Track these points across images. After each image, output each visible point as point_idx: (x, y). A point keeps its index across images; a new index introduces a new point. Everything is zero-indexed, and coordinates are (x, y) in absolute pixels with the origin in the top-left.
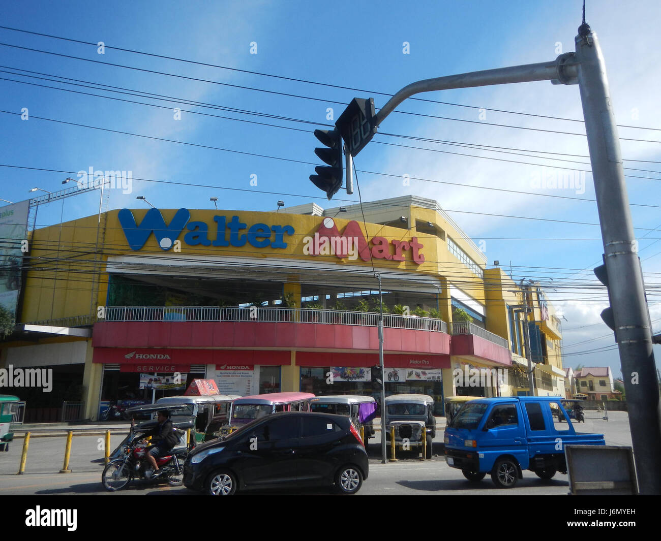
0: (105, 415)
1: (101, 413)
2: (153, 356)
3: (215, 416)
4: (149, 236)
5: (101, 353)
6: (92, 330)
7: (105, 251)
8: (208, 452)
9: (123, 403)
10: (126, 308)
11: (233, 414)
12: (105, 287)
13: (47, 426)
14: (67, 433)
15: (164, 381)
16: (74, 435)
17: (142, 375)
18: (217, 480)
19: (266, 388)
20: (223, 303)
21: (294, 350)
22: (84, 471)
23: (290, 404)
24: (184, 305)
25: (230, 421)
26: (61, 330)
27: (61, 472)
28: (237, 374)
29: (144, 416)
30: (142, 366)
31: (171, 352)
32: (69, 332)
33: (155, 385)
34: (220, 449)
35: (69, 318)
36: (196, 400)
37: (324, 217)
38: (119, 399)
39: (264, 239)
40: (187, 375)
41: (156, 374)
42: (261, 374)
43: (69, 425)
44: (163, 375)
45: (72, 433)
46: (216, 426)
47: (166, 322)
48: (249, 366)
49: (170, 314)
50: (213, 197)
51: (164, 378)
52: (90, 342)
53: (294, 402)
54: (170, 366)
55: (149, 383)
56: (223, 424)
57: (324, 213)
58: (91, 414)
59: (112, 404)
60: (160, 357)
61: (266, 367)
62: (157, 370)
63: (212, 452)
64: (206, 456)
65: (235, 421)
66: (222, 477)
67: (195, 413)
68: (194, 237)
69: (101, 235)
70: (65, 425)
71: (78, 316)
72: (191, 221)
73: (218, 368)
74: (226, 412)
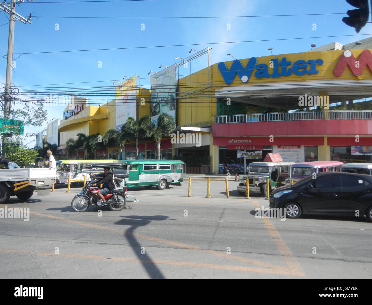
0: (222, 171)
1: (220, 170)
2: (243, 141)
3: (281, 173)
4: (235, 76)
5: (217, 140)
6: (211, 128)
7: (214, 86)
8: (283, 192)
9: (230, 165)
10: (227, 116)
11: (292, 172)
12: (215, 105)
13: (196, 175)
14: (207, 179)
15: (249, 154)
16: (211, 180)
17: (238, 151)
18: (289, 207)
19: (308, 158)
20: (280, 110)
21: (326, 136)
22: (217, 197)
23: (327, 168)
24: (257, 113)
25: (290, 176)
26: (197, 129)
27: (207, 197)
28: (290, 151)
29: (241, 172)
30: (238, 146)
31: (252, 139)
32: (201, 129)
33: (245, 156)
34: (290, 191)
35: (200, 123)
36: (270, 164)
37: (343, 50)
38: (228, 163)
39: (303, 70)
40: (262, 151)
41: (245, 151)
42: (305, 151)
43: (206, 175)
44: (249, 151)
45: (209, 179)
46: (282, 178)
47: (247, 123)
48: (297, 146)
49: (250, 118)
50: (270, 48)
51: (250, 153)
52: (211, 134)
53: (329, 167)
54: (252, 146)
55: (242, 155)
56: (286, 178)
57: (343, 48)
58: (215, 171)
59: (225, 166)
60: (247, 141)
61: (308, 146)
62: (246, 148)
63: (285, 192)
64: (282, 194)
65: (293, 176)
66: (293, 206)
67: (270, 171)
68: (260, 73)
69: (210, 78)
70: (204, 175)
71: (204, 122)
72: (258, 64)
73: (279, 147)
74: (288, 171)
